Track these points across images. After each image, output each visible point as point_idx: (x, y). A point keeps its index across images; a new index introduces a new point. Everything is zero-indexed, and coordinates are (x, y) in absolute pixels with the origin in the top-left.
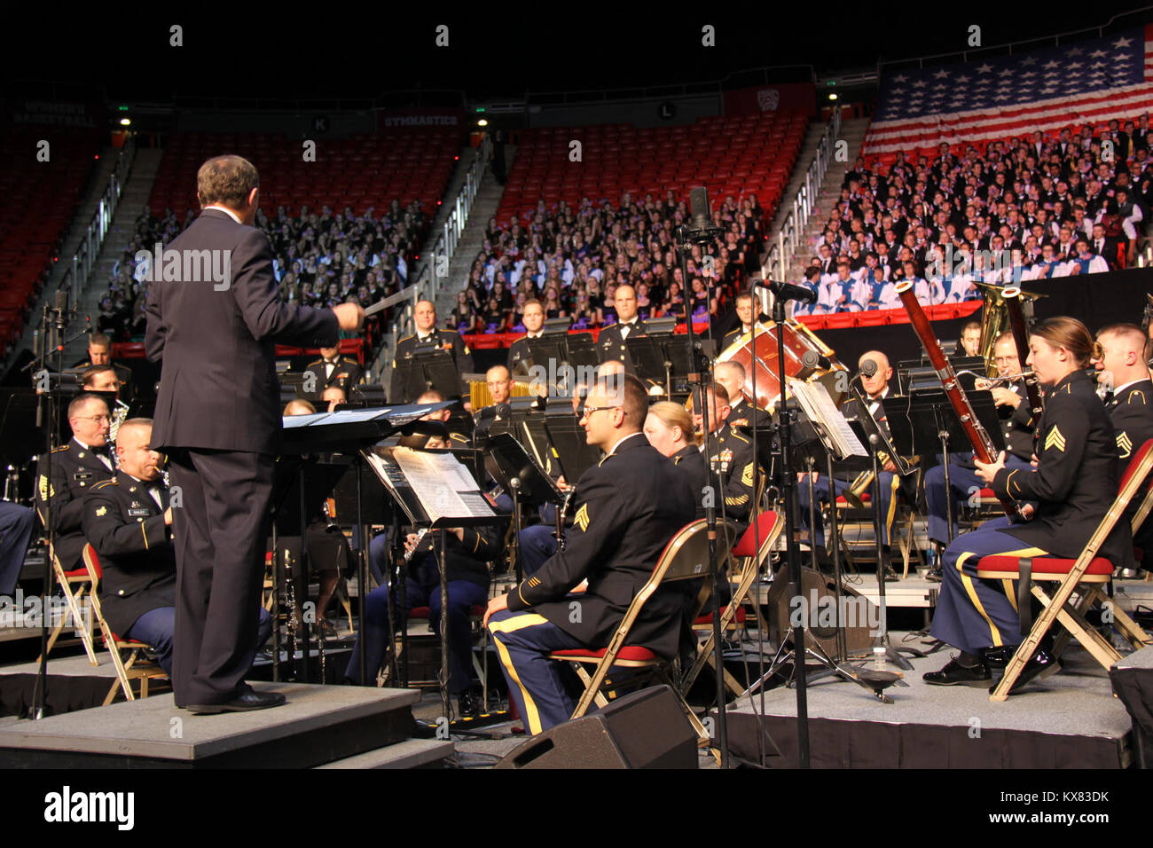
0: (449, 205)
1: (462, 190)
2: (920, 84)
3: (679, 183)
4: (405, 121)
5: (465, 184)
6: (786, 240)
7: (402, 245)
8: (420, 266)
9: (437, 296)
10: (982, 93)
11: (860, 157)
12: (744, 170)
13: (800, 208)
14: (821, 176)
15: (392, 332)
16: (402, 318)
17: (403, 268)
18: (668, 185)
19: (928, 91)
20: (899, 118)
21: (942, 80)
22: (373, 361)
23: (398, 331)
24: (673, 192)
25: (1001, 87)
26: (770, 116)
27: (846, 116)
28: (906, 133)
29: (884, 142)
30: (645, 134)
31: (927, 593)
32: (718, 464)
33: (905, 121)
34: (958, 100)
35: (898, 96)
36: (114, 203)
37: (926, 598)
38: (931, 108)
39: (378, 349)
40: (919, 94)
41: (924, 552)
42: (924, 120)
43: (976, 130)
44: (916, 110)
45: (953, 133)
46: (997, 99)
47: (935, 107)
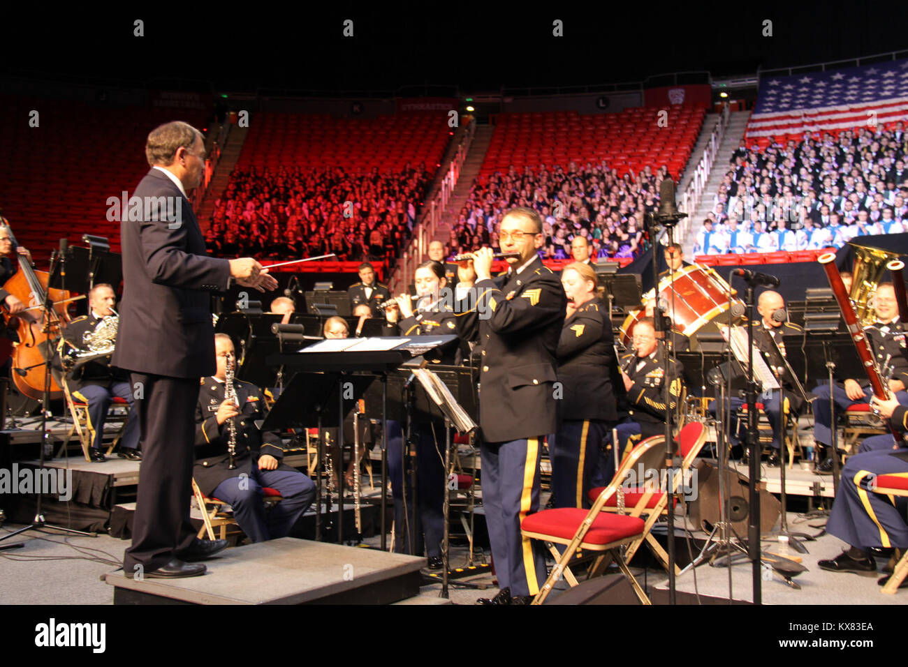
0: (446, 167)
1: (455, 157)
2: (789, 87)
3: (611, 155)
4: (416, 107)
5: (457, 152)
6: (689, 199)
7: (412, 195)
8: (424, 211)
9: (436, 232)
10: (836, 94)
11: (744, 139)
12: (659, 147)
13: (699, 176)
14: (714, 152)
15: (403, 258)
16: (411, 248)
17: (412, 212)
18: (603, 156)
19: (795, 93)
20: (773, 112)
21: (806, 85)
22: (390, 279)
23: (408, 257)
24: (607, 162)
25: (849, 90)
26: (678, 108)
27: (733, 109)
28: (778, 123)
29: (762, 129)
30: (588, 119)
31: (812, 485)
32: (652, 380)
33: (777, 114)
34: (818, 99)
35: (772, 95)
36: (215, 162)
37: (811, 488)
38: (797, 104)
39: (393, 269)
40: (788, 94)
41: (805, 448)
42: (792, 113)
43: (830, 122)
44: (786, 106)
45: (813, 124)
46: (847, 99)
47: (800, 104)
